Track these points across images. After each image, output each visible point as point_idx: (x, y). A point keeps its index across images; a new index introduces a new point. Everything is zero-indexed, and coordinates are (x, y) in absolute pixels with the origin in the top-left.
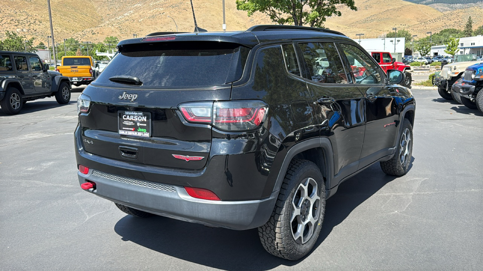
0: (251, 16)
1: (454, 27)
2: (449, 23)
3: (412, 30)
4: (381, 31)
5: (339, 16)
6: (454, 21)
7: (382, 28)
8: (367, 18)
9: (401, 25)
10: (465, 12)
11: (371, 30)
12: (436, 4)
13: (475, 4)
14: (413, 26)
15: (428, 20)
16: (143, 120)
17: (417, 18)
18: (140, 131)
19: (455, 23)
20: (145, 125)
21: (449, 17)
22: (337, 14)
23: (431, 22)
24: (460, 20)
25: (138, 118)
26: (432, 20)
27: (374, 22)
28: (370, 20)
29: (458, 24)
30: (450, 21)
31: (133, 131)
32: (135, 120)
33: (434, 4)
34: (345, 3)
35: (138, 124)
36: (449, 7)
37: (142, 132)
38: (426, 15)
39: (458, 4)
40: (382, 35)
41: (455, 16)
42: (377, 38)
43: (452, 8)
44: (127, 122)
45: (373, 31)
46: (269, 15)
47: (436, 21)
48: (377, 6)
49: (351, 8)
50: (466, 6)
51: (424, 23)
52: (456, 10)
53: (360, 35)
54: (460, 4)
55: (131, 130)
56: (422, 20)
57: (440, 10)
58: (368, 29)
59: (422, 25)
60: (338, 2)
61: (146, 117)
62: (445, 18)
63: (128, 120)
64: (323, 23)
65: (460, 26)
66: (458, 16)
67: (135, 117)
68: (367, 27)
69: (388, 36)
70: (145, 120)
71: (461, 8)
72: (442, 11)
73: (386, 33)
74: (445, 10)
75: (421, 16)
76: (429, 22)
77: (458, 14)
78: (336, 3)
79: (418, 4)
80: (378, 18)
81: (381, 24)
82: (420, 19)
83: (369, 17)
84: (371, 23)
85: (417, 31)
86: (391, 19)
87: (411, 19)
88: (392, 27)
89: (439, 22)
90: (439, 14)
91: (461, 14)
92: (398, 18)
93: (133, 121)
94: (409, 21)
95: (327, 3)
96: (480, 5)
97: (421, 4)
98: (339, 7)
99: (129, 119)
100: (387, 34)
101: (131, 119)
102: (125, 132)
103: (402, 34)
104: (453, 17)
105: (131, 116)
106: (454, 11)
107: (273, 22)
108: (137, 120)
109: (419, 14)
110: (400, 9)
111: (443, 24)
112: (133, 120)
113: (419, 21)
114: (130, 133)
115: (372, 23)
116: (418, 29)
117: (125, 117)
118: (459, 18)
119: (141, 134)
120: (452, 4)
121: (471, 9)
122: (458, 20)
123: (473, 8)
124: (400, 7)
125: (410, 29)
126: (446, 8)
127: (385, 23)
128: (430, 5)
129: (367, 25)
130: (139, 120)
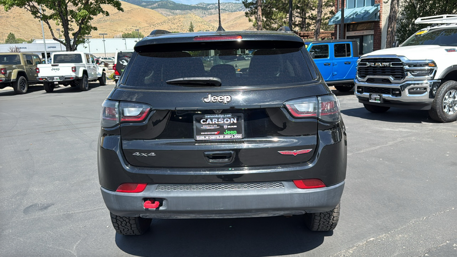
0: (9, 10)
1: (177, 30)
2: (174, 26)
3: (143, 31)
4: (115, 31)
5: (107, 15)
6: (177, 25)
7: (116, 29)
8: (100, 18)
9: (133, 26)
10: (184, 18)
11: (106, 30)
12: (160, 9)
13: (191, 11)
14: (144, 28)
15: (156, 23)
16: (232, 122)
17: (146, 21)
18: (227, 134)
19: (178, 27)
20: (236, 126)
21: (173, 22)
22: (104, 14)
23: (159, 25)
24: (182, 24)
25: (223, 120)
26: (159, 24)
27: (108, 22)
28: (103, 21)
29: (181, 28)
30: (174, 25)
31: (216, 134)
32: (219, 122)
33: (158, 9)
34: (111, 3)
35: (225, 127)
36: (171, 13)
37: (230, 134)
38: (154, 18)
39: (178, 10)
40: (118, 35)
41: (177, 21)
42: (113, 38)
43: (173, 13)
44: (208, 126)
45: (108, 31)
46: (30, 10)
47: (162, 25)
48: (108, 7)
49: (118, 9)
50: (183, 12)
51: (153, 26)
52: (177, 15)
53: (103, 34)
54: (179, 11)
55: (214, 134)
56: (151, 23)
57: (164, 14)
58: (102, 29)
59: (151, 27)
60: (105, 2)
61: (236, 119)
62: (169, 22)
63: (209, 124)
64: (89, 22)
65: (182, 30)
66: (180, 21)
67: (219, 120)
68: (102, 28)
69: (124, 36)
70: (235, 122)
71: (180, 14)
72: (165, 15)
73: (121, 34)
74: (168, 15)
75: (149, 19)
76: (156, 25)
77: (179, 19)
78: (103, 3)
79: (145, 8)
80: (111, 19)
81: (114, 25)
82: (149, 22)
83: (102, 18)
84: (104, 24)
85: (148, 32)
86: (123, 20)
87: (141, 21)
88: (124, 28)
89: (165, 25)
90: (165, 18)
91: (182, 19)
92: (129, 20)
93: (218, 125)
94: (139, 23)
95: (94, 3)
96: (195, 12)
97: (147, 8)
98: (106, 7)
99: (211, 123)
100: (123, 35)
101: (213, 123)
102: (205, 137)
103: (136, 34)
104: (175, 21)
105: (213, 120)
106: (175, 16)
107: (35, 18)
108: (222, 122)
109: (147, 17)
110: (130, 12)
111: (168, 27)
112: (217, 123)
113: (148, 23)
114: (213, 138)
115: (106, 23)
116: (148, 31)
117: (204, 121)
118: (180, 23)
119: (230, 136)
120: (173, 10)
121: (188, 15)
122: (180, 25)
123: (190, 14)
124: (130, 9)
125: (142, 31)
126: (169, 13)
127: (117, 24)
128: (155, 10)
129: (101, 25)
130: (226, 122)
